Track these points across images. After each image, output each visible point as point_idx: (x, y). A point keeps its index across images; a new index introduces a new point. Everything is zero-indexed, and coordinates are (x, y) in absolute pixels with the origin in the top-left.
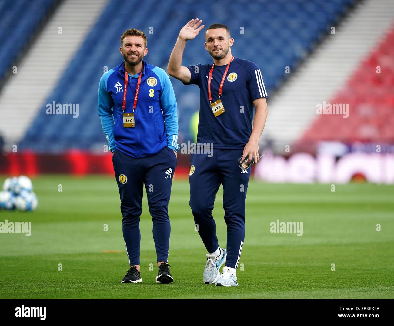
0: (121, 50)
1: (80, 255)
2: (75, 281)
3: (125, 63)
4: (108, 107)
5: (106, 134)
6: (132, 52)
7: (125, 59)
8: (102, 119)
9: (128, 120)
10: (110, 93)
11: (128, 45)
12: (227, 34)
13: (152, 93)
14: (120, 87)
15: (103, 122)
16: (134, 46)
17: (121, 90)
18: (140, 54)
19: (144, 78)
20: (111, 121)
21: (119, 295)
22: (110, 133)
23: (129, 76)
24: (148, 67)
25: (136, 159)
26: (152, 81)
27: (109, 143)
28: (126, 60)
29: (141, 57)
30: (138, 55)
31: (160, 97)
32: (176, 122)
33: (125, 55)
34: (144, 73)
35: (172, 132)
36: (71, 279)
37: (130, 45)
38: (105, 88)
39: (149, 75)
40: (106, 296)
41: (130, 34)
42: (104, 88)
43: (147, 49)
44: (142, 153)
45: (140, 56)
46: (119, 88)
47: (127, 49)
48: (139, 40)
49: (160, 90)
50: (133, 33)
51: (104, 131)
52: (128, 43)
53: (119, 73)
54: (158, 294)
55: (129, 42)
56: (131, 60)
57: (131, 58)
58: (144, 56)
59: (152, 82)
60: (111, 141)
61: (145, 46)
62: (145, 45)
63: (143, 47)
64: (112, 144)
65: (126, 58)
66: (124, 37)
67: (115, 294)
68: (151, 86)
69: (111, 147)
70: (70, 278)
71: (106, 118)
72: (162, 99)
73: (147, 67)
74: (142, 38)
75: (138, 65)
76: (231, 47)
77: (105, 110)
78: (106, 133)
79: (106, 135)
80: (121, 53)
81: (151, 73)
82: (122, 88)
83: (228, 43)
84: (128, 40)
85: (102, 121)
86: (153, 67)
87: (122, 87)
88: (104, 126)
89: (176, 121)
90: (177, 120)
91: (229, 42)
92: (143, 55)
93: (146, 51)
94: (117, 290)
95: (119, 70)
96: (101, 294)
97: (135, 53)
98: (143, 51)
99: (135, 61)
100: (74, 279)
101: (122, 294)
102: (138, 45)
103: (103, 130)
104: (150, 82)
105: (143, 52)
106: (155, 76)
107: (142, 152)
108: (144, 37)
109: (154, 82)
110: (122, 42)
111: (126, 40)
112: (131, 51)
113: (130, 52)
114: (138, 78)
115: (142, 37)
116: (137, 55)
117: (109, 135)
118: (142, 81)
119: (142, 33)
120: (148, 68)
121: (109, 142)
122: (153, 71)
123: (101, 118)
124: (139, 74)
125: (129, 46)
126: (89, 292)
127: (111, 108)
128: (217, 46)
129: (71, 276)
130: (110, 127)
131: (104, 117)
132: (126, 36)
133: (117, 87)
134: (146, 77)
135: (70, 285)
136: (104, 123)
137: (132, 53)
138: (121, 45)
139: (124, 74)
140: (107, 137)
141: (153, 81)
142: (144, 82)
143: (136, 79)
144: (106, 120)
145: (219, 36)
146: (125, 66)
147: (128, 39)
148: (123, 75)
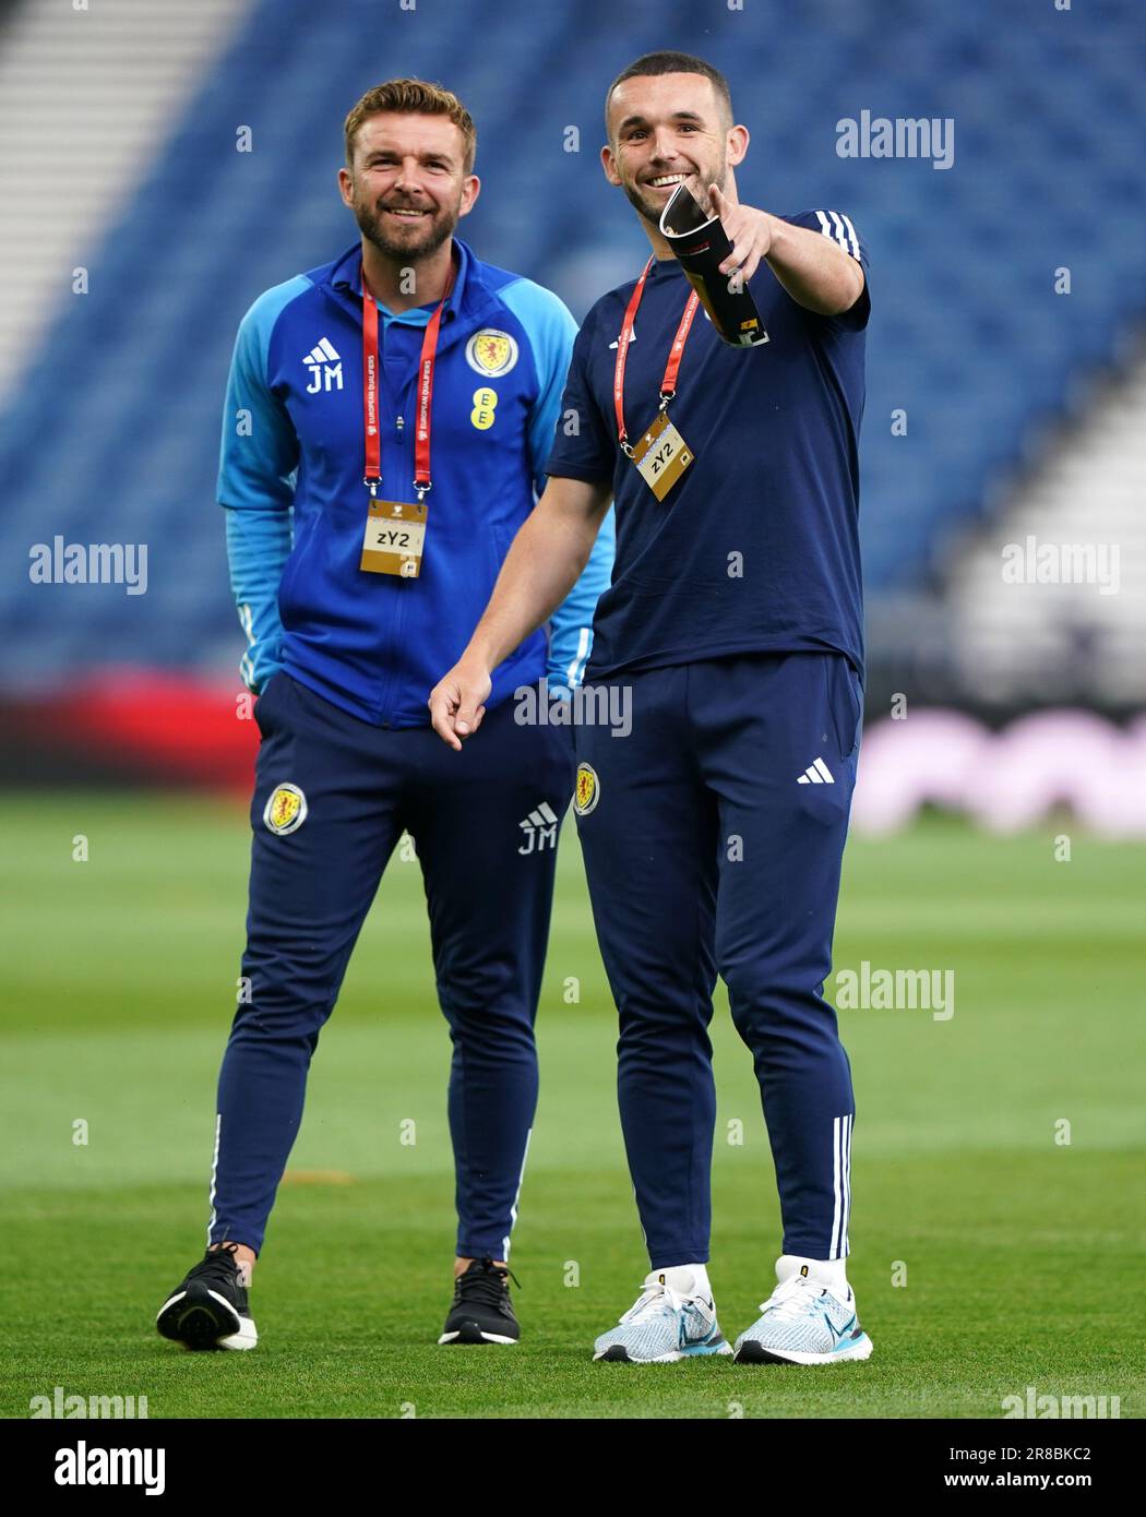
0: (347, 182)
1: (146, 1193)
2: (122, 1325)
3: (367, 249)
4: (270, 464)
5: (243, 600)
6: (403, 193)
7: (363, 230)
8: (234, 525)
9: (392, 539)
10: (281, 394)
11: (380, 158)
12: (717, 104)
13: (484, 410)
14: (332, 364)
15: (236, 540)
16: (411, 164)
17: (334, 380)
18: (444, 206)
19: (454, 332)
20: (278, 543)
21: (337, 1392)
22: (266, 600)
23: (381, 314)
24: (480, 280)
25: (377, 727)
26: (492, 347)
27: (256, 648)
28: (369, 236)
29: (448, 221)
30: (432, 211)
31: (527, 433)
32: (600, 565)
33: (364, 210)
34: (456, 306)
35: (577, 613)
36: (102, 1314)
37: (389, 159)
38: (261, 371)
39: (478, 318)
40: (276, 1396)
41: (394, 103)
42: (256, 367)
43: (474, 181)
44: (407, 704)
45: (441, 216)
46: (327, 368)
47: (378, 180)
48: (439, 135)
49: (528, 394)
50: (408, 100)
51: (238, 584)
52: (383, 148)
53: (332, 294)
54: (533, 1390)
55: (386, 143)
56: (394, 238)
57: (397, 229)
58: (462, 213)
59: (493, 355)
60: (265, 637)
61: (466, 167)
62: (467, 158)
63: (458, 170)
64: (269, 654)
65: (369, 226)
66: (361, 121)
67: (316, 1389)
68: (484, 373)
69: (260, 665)
70: (99, 1309)
71: (254, 521)
72: (536, 442)
73: (473, 279)
74: (452, 126)
75: (432, 261)
76: (736, 169)
77: (252, 481)
78: (243, 594)
79: (241, 605)
80: (347, 200)
81: (491, 309)
82: (338, 372)
83: (724, 148)
84: (383, 136)
85: (233, 536)
86: (505, 282)
87: (339, 366)
88: (241, 563)
89: (603, 560)
90: (606, 555)
91: (729, 146)
92: (458, 210)
93: (469, 189)
94: (332, 1370)
95: (334, 282)
96: (248, 1385)
97: (419, 201)
98: (454, 188)
99: (416, 239)
100: (119, 1314)
101: (354, 1389)
102: (431, 162)
103: (233, 578)
104: (483, 356)
105: (456, 196)
106: (506, 322)
107: (409, 697)
108: (463, 122)
109: (502, 355)
110: (351, 148)
111: (373, 134)
112: (399, 190)
113: (392, 194)
114: (423, 330)
115: (454, 118)
116: (426, 212)
117: (259, 611)
118: (442, 347)
119: (450, 97)
120: (477, 285)
121: (253, 643)
122: (501, 302)
123: (230, 517)
124: (431, 307)
125: (386, 167)
126: (190, 1377)
127: (286, 475)
128: (673, 159)
129: (99, 1298)
130: (273, 567)
131: (245, 515)
132: (373, 115)
133: (316, 364)
134: (465, 325)
135: (99, 1342)
136: (238, 545)
137: (402, 198)
138: (347, 161)
139: (359, 302)
140: (247, 618)
141: (496, 351)
142: (451, 352)
143: (415, 335)
144: (251, 534)
145: (679, 111)
146: (365, 264)
147: (384, 130)
148: (350, 309)
